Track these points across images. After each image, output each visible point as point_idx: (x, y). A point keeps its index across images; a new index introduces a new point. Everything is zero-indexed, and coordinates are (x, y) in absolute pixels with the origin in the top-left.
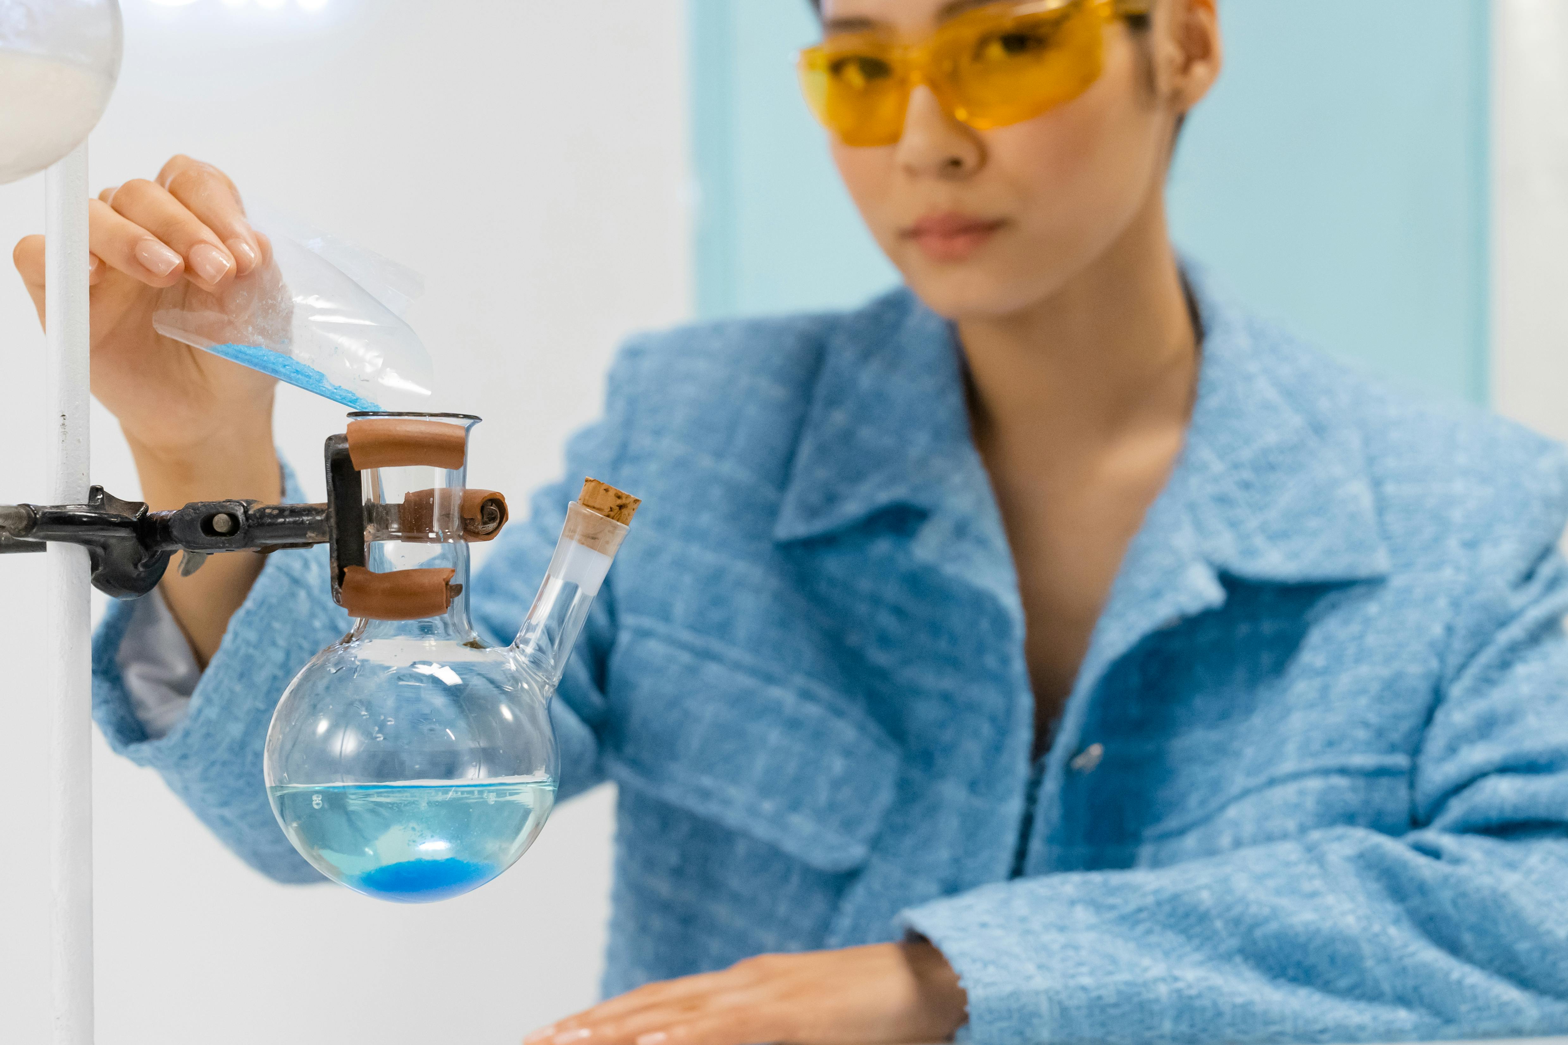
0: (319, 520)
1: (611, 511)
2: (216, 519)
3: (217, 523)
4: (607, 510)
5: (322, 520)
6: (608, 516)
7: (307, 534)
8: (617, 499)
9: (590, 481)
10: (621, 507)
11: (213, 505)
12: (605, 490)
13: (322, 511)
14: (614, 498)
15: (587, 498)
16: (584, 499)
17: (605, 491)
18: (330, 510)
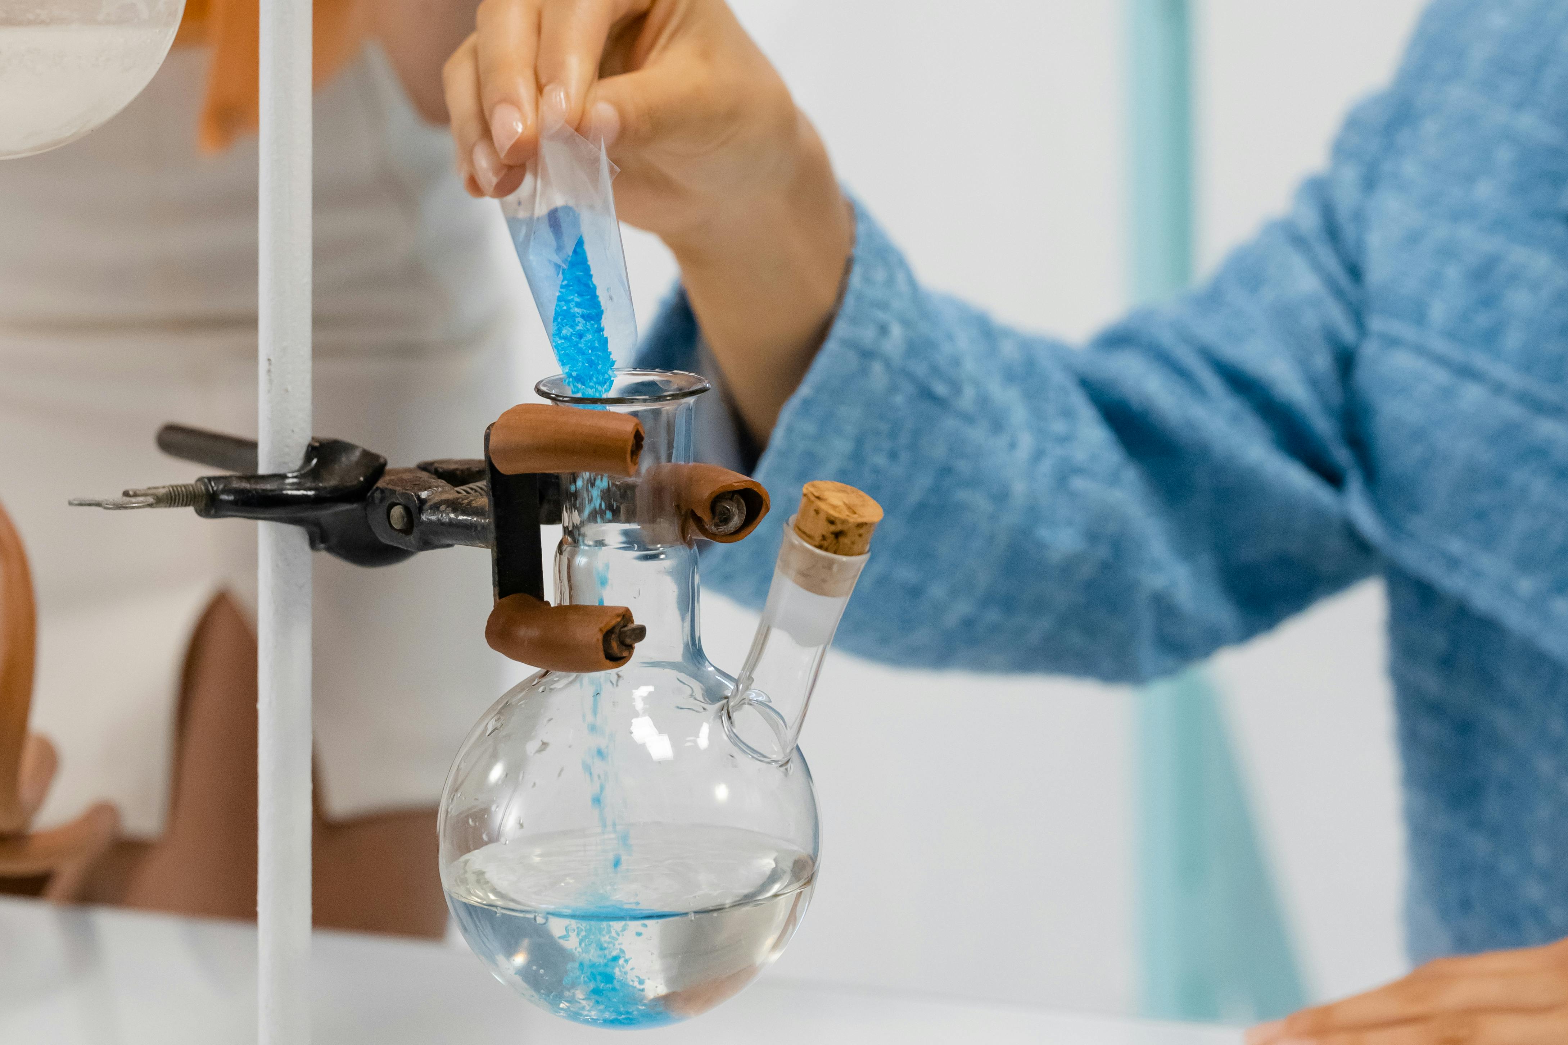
1: (824, 540)
2: (393, 512)
3: (393, 518)
4: (818, 539)
6: (819, 547)
8: (829, 525)
10: (838, 535)
12: (815, 511)
14: (826, 523)
16: (798, 522)
17: (815, 515)
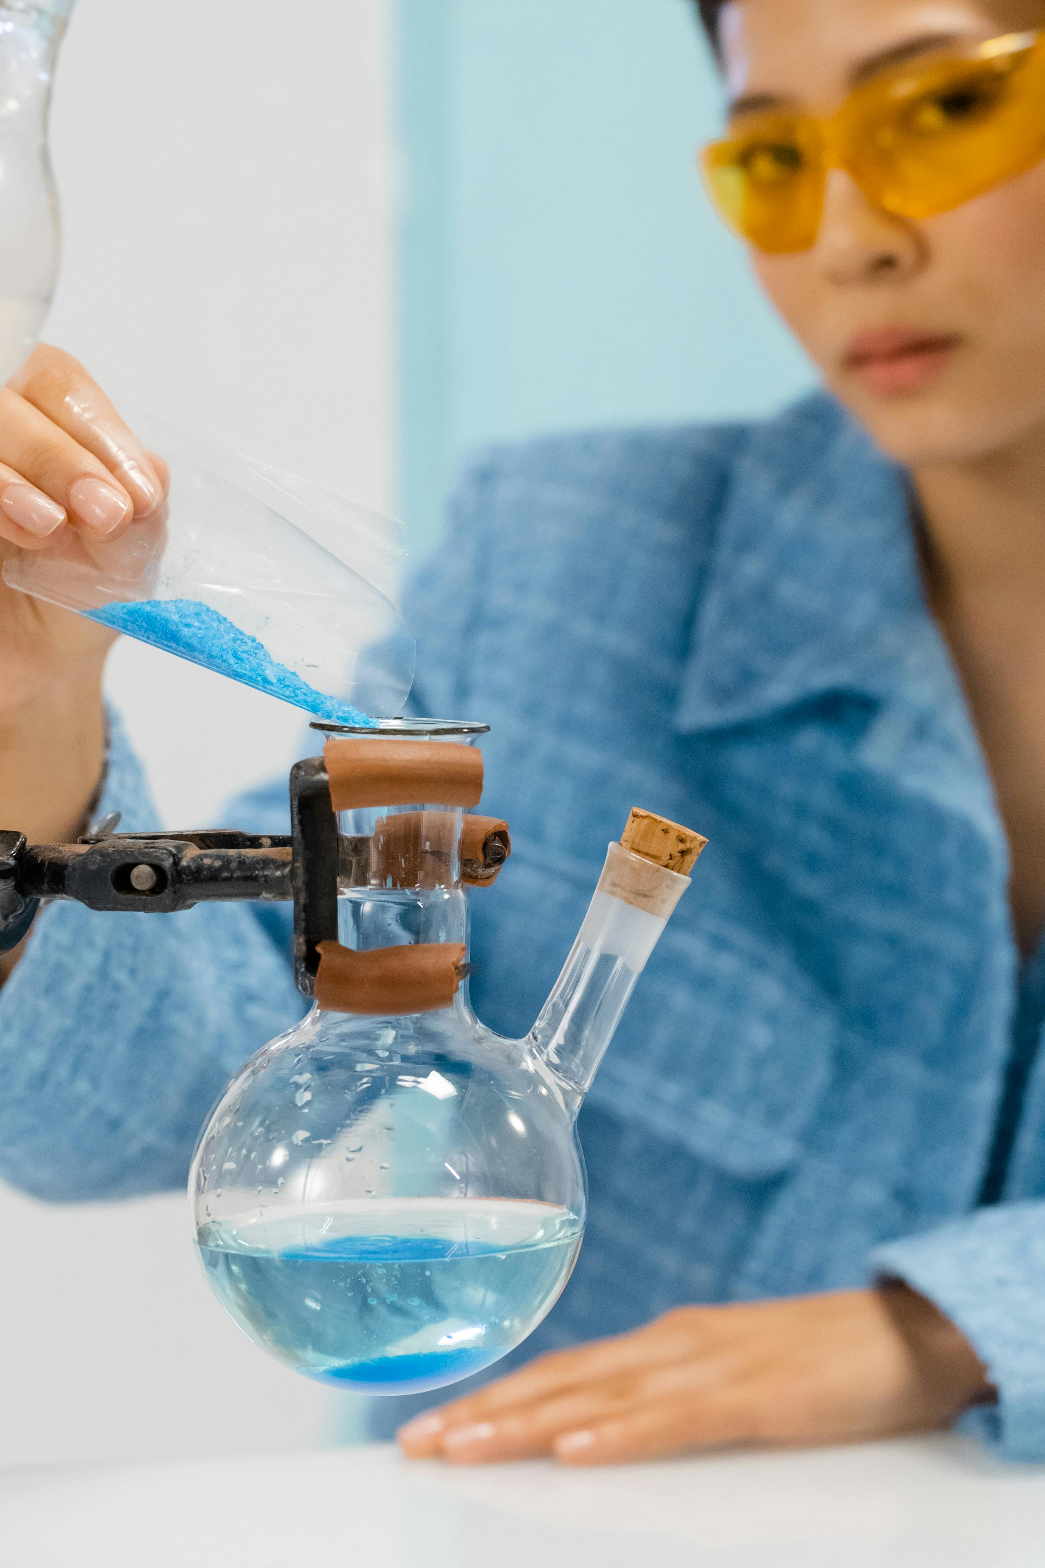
0: (278, 877)
1: (671, 859)
2: (135, 872)
3: (137, 878)
4: (665, 859)
5: (284, 876)
6: (667, 866)
7: (261, 894)
8: (679, 842)
9: (641, 816)
10: (683, 853)
11: (131, 851)
12: (663, 830)
13: (284, 865)
14: (675, 841)
15: (637, 840)
16: (633, 842)
17: (663, 832)
18: (296, 865)
